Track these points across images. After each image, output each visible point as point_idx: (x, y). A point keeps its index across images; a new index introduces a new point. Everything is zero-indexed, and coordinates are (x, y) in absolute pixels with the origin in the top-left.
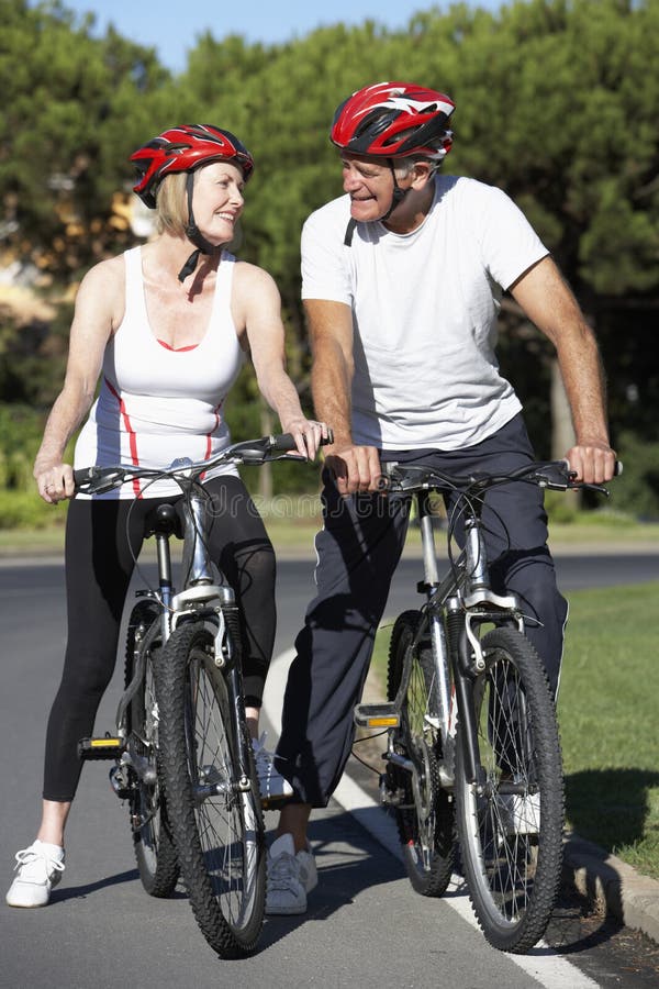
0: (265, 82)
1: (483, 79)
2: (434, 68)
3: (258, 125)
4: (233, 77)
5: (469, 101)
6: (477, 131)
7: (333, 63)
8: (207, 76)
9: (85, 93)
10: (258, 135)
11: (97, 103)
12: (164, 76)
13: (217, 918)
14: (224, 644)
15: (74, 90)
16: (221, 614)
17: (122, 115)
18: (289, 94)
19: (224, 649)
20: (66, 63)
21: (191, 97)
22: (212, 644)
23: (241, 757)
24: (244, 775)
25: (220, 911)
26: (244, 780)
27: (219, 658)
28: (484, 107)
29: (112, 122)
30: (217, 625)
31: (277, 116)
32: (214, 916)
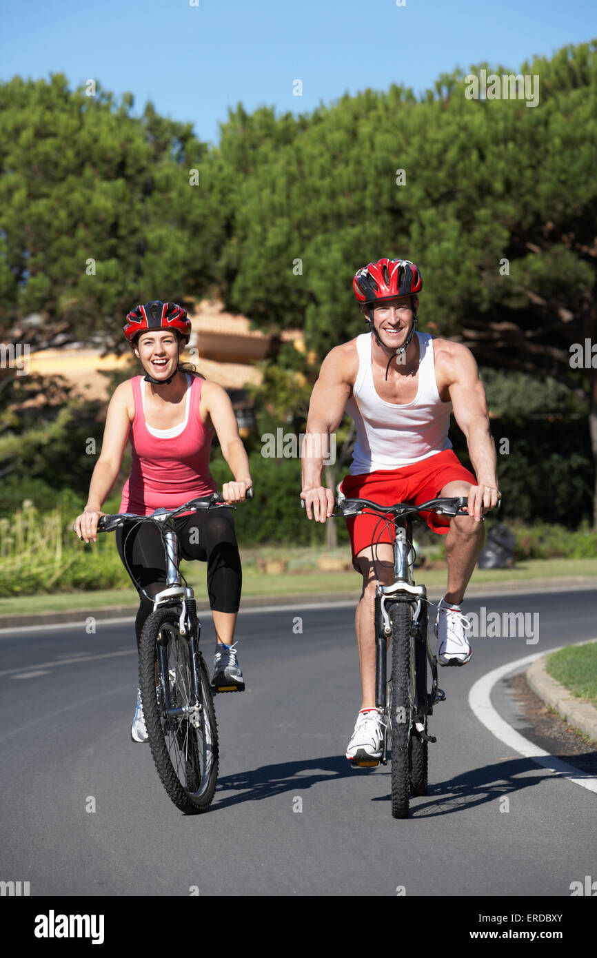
0: (298, 150)
1: (511, 136)
2: (464, 128)
3: (295, 190)
4: (266, 147)
5: (499, 156)
6: (508, 185)
7: (365, 129)
8: (242, 147)
9: (130, 171)
10: (296, 200)
11: (141, 179)
12: (201, 150)
13: (177, 787)
14: (186, 621)
15: (120, 168)
16: (183, 603)
17: (166, 189)
18: (324, 160)
19: (186, 624)
20: (110, 142)
21: (229, 169)
22: (178, 621)
23: (196, 691)
24: (197, 701)
25: (178, 782)
26: (197, 704)
27: (182, 629)
28: (515, 162)
29: (157, 196)
30: (181, 609)
31: (314, 181)
32: (175, 785)
